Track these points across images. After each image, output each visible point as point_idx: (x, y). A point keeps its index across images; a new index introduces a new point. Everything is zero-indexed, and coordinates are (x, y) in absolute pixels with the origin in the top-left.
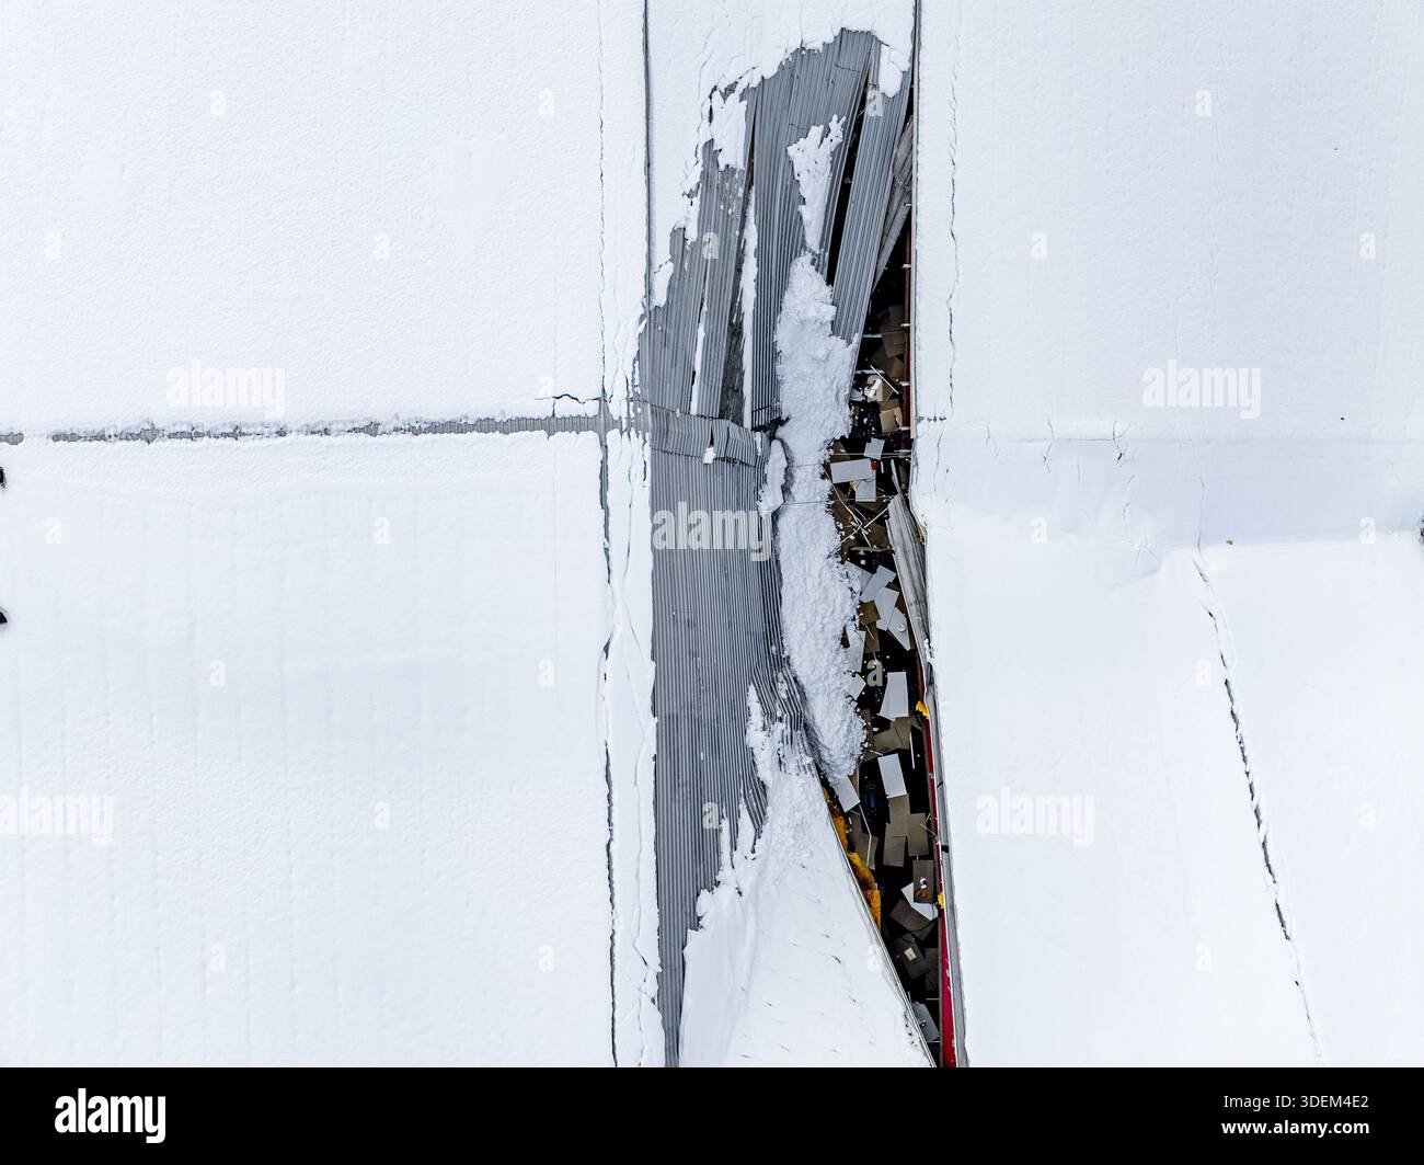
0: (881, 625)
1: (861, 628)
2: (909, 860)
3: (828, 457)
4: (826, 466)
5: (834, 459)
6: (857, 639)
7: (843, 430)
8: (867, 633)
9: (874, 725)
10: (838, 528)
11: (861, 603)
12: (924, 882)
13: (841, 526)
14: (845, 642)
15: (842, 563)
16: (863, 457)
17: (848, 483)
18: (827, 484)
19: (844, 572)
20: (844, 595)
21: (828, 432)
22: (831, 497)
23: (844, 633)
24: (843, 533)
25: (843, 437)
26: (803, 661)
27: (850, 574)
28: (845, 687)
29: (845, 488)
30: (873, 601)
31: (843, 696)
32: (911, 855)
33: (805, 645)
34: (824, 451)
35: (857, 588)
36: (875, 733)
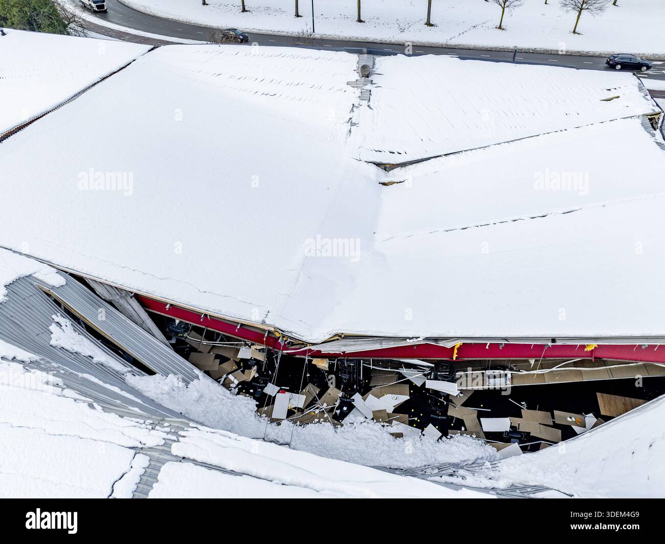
0: (390, 410)
1: (390, 422)
2: (556, 426)
3: (267, 418)
4: (272, 421)
5: (269, 414)
6: (397, 427)
7: (252, 403)
8: (394, 419)
9: (461, 430)
10: (317, 422)
11: (373, 419)
12: (571, 418)
13: (316, 420)
14: (399, 435)
15: (342, 425)
16: (274, 397)
17: (288, 410)
18: (285, 423)
19: (349, 425)
20: (365, 427)
21: (250, 413)
22: (295, 422)
23: (392, 434)
24: (322, 420)
25: (257, 405)
26: (409, 461)
27: (351, 422)
28: (432, 441)
29: (290, 413)
30: (373, 411)
31: (437, 444)
32: (552, 424)
33: (397, 458)
34: (261, 420)
35: (363, 419)
36: (466, 430)
